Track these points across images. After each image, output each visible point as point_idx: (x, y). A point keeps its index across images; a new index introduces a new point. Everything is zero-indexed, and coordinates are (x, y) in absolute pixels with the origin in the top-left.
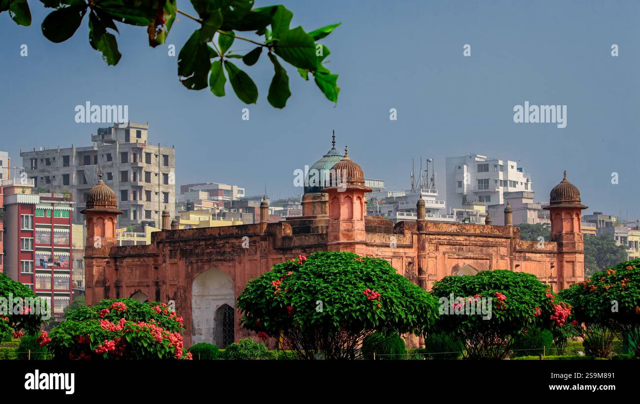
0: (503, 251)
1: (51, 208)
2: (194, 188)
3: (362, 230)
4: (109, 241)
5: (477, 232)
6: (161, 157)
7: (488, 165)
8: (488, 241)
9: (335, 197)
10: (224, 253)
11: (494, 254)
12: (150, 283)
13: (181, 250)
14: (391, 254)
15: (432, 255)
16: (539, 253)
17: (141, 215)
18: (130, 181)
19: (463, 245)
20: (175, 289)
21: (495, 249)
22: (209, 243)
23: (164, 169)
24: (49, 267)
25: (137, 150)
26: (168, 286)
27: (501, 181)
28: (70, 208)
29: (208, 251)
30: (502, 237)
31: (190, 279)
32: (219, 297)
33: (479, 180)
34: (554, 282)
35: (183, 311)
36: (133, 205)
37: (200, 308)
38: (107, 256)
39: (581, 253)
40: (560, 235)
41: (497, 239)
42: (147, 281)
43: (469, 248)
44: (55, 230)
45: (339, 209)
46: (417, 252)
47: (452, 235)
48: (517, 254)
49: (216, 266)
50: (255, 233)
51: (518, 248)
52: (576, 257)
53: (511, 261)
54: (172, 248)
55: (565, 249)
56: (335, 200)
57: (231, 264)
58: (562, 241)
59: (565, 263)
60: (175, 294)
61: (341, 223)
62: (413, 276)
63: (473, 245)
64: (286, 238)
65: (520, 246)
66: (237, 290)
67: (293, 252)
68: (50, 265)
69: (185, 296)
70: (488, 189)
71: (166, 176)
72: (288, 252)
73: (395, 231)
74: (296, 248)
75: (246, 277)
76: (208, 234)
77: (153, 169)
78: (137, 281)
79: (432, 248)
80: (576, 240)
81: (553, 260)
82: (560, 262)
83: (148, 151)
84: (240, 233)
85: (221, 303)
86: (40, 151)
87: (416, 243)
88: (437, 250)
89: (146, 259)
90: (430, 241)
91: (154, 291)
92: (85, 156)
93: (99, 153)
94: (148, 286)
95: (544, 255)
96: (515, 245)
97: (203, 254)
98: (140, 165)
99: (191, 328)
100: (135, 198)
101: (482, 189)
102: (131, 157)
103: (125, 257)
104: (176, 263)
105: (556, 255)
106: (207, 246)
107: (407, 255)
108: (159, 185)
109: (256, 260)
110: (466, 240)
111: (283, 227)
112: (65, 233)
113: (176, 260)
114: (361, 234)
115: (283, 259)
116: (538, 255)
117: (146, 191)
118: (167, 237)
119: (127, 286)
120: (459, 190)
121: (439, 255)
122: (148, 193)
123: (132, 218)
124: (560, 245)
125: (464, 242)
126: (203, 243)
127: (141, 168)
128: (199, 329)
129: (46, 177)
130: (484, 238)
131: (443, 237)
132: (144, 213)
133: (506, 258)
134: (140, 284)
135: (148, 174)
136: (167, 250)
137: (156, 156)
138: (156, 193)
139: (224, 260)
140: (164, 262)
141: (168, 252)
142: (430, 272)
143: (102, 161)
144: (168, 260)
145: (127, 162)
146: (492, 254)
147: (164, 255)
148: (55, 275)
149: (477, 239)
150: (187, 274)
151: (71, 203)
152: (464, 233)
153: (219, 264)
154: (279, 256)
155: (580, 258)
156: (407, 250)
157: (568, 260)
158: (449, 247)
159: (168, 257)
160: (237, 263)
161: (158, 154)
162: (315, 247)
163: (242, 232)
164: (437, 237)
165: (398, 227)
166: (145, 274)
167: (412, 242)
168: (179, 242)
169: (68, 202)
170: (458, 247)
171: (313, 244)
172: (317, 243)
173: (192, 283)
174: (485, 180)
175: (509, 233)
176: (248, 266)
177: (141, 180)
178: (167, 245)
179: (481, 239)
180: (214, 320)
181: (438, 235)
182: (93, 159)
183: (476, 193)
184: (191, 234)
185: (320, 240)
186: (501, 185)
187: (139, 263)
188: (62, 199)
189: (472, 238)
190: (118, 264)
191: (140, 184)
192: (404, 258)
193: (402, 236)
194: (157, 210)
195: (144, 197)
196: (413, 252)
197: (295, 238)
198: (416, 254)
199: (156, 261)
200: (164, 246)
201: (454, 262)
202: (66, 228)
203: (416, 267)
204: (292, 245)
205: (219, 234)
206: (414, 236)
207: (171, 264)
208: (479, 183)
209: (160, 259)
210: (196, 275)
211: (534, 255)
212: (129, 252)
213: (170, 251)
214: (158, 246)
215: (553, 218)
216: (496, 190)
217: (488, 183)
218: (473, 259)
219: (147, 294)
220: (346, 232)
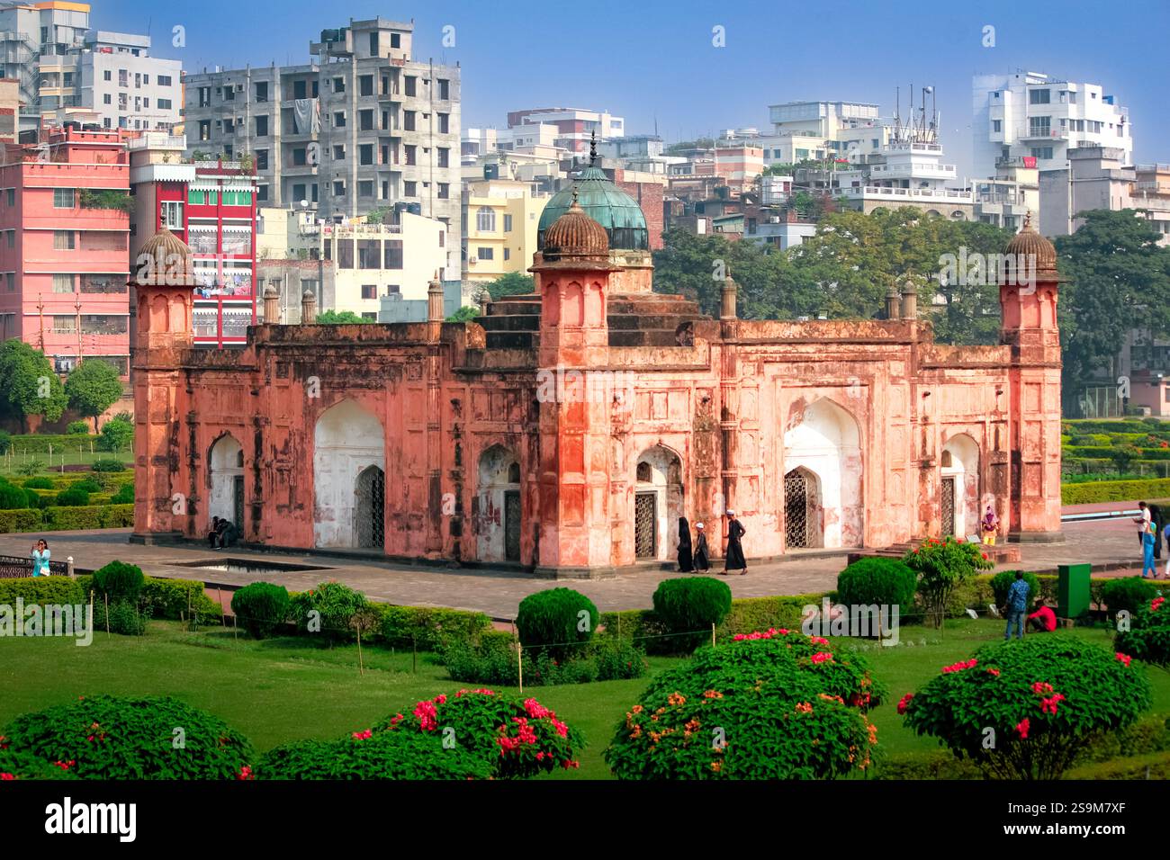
0: (898, 368)
1: (218, 188)
2: (532, 118)
3: (602, 346)
4: (177, 338)
5: (842, 336)
6: (436, 83)
7: (1048, 91)
8: (866, 352)
9: (552, 283)
10: (368, 373)
11: (878, 374)
12: (246, 421)
13: (295, 363)
14: (667, 385)
15: (747, 383)
16: (972, 368)
17: (397, 190)
18: (377, 129)
19: (814, 361)
20: (286, 436)
21: (880, 365)
22: (342, 352)
23: (441, 106)
24: (213, 297)
25: (390, 73)
26: (274, 427)
27: (1072, 121)
28: (253, 189)
29: (341, 368)
30: (894, 343)
31: (310, 414)
32: (363, 453)
33: (1032, 119)
34: (1002, 421)
35: (299, 476)
36: (382, 173)
37: (329, 471)
38: (172, 366)
39: (1054, 367)
40: (1016, 333)
41: (884, 347)
42: (241, 416)
43: (827, 366)
44: (225, 228)
45: (558, 305)
46: (719, 379)
47: (790, 344)
48: (927, 373)
49: (353, 397)
50: (419, 341)
51: (927, 360)
52: (1044, 376)
53: (913, 386)
54: (281, 359)
55: (1023, 360)
56: (552, 288)
57: (378, 394)
58: (1018, 343)
59: (1023, 387)
60: (287, 443)
61: (561, 333)
62: (711, 424)
63: (834, 359)
64: (472, 352)
65: (933, 357)
66: (389, 444)
67: (485, 378)
68: (215, 292)
69: (303, 448)
70: (1048, 134)
71: (444, 118)
72: (476, 378)
73: (677, 339)
74: (488, 371)
75: (404, 420)
76: (341, 337)
77: (420, 104)
78: (224, 414)
79: (751, 369)
80: (1045, 343)
81: (1000, 381)
82: (1016, 382)
83: (409, 73)
84: (393, 337)
85: (366, 464)
86: (216, 74)
87: (719, 360)
88: (760, 371)
89: (238, 375)
90: (744, 358)
91: (252, 436)
92: (295, 83)
93: (321, 77)
94: (242, 425)
95: (982, 371)
96: (923, 355)
97: (332, 374)
98: (394, 98)
99: (312, 507)
100: (385, 160)
101: (1037, 135)
102: (378, 86)
103: (203, 370)
104: (287, 387)
105: (1007, 370)
106: (339, 358)
107: (698, 386)
108: (431, 135)
109: (420, 390)
110: (820, 351)
111: (468, 331)
112: (243, 234)
113: (286, 382)
114: (598, 354)
115: (468, 390)
116: (969, 372)
117: (406, 146)
118: (273, 339)
119: (208, 424)
120: (995, 137)
121: (764, 382)
122: (410, 150)
123: (380, 196)
124: (1016, 352)
125: (816, 356)
126: (331, 352)
127: (397, 105)
128: (328, 509)
129: (225, 120)
130: (858, 347)
131: (770, 349)
132: (402, 186)
133: (902, 381)
134: (228, 421)
135: (410, 115)
136: (272, 361)
137: (426, 82)
138: (426, 150)
139: (368, 387)
140: (268, 383)
141: (274, 367)
142: (744, 414)
143: (327, 91)
144: (273, 378)
145: (371, 94)
146: (873, 376)
147: (267, 370)
148: (225, 311)
149: (843, 348)
150: (305, 408)
151: (254, 178)
152: (816, 338)
153: (358, 393)
154: (462, 385)
155: (1055, 376)
156: (699, 376)
157: (1030, 380)
158: (785, 365)
159: (273, 374)
160: (389, 393)
161: (428, 77)
162: (521, 373)
163: (397, 336)
164: (760, 348)
165: (684, 333)
166: (238, 403)
167: (710, 360)
168: (292, 348)
169: (248, 177)
170: (803, 364)
171: (518, 365)
172: (524, 365)
173: (314, 426)
174: (1043, 118)
175: (909, 333)
176: (407, 400)
177: (396, 127)
178: (272, 352)
179: (851, 347)
180: (355, 493)
181: (762, 344)
182: (309, 89)
183: (1026, 143)
184: (312, 334)
185: (530, 360)
186: (1072, 128)
187: (227, 382)
188: (238, 172)
189: (834, 348)
190: (192, 381)
191: (394, 133)
192: (694, 392)
193: (688, 349)
194: (428, 180)
195: (403, 156)
196: (710, 380)
197: (487, 354)
198: (717, 382)
199: (254, 380)
200: (267, 354)
201: (795, 395)
202: (246, 223)
203: (717, 408)
204: (483, 366)
205: (359, 338)
206: (713, 349)
207: (279, 387)
208: (1032, 124)
209: (262, 376)
210: (320, 411)
211: (961, 372)
212: (211, 360)
213: (278, 363)
214: (258, 354)
215: (1003, 300)
216: (1063, 137)
217: (1048, 124)
218: (835, 386)
219: (241, 441)
220: (570, 350)
